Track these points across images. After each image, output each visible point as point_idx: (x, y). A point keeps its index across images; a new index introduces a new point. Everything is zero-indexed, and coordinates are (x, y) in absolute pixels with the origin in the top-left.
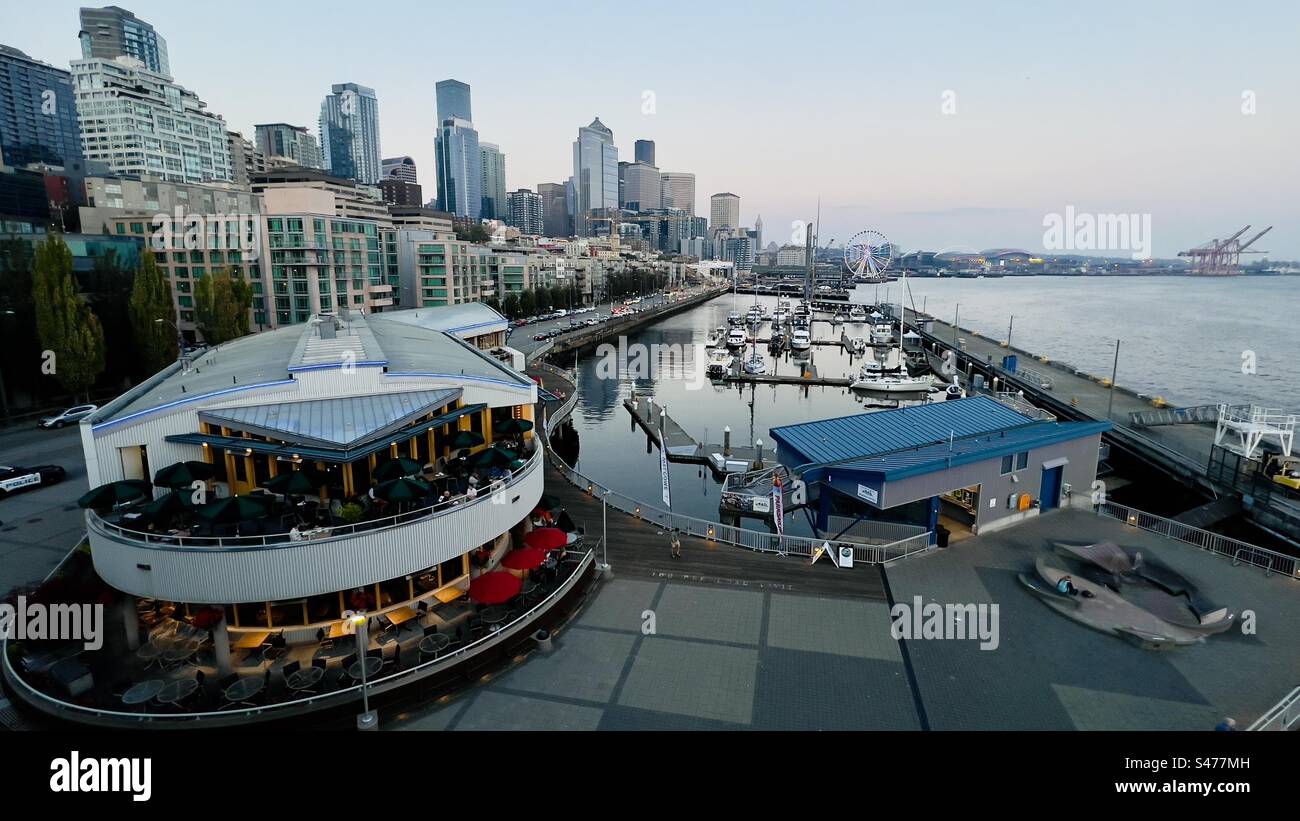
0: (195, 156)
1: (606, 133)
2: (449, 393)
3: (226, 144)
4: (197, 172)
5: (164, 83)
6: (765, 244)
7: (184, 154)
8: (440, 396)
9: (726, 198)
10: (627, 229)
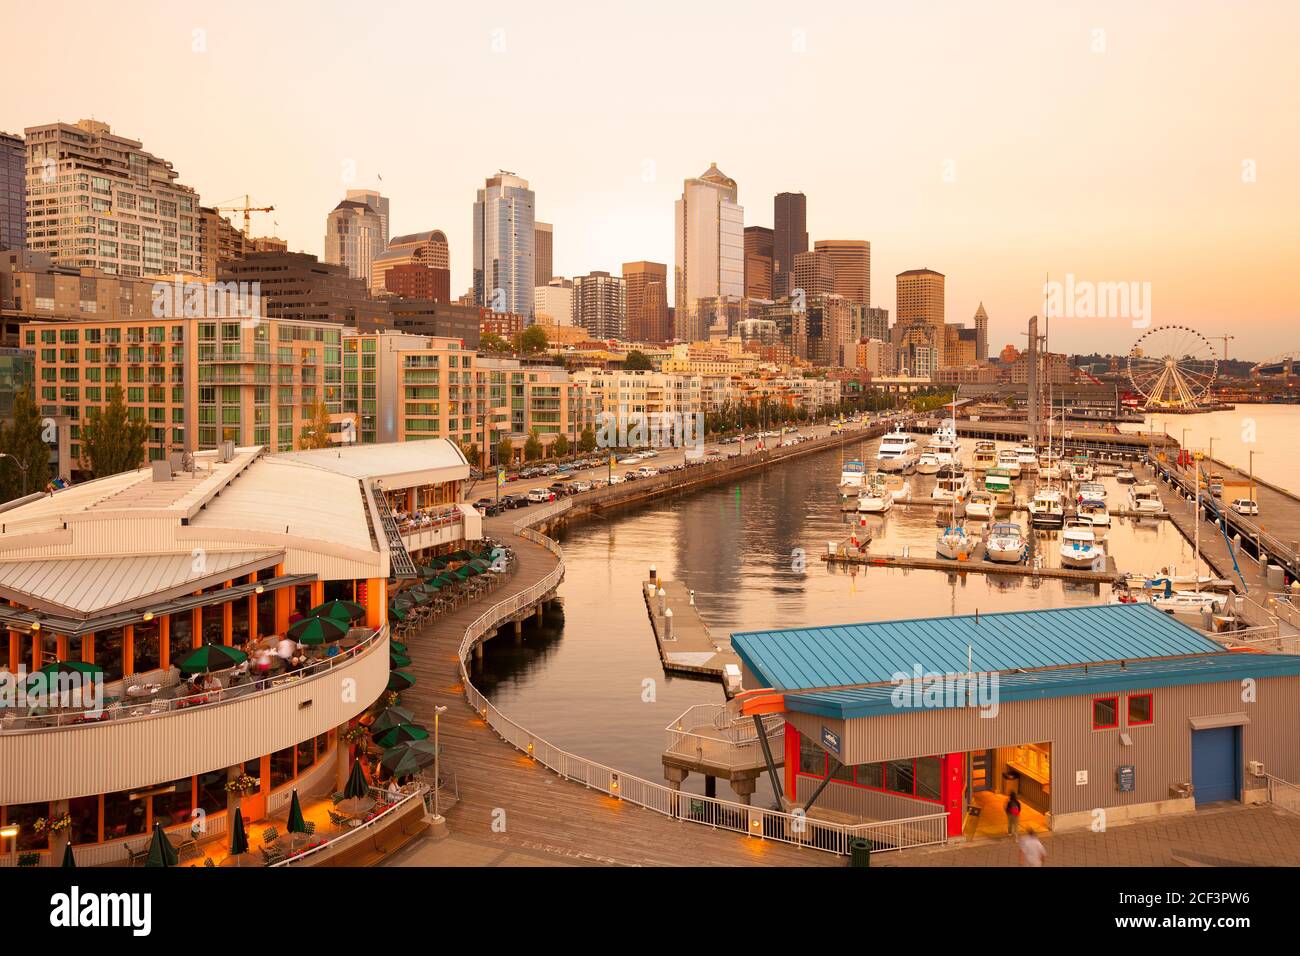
0: (157, 241)
1: (727, 187)
2: (264, 556)
3: (196, 224)
4: (157, 261)
5: (131, 150)
6: (994, 350)
7: (144, 238)
8: (248, 559)
9: (923, 277)
10: (755, 328)
